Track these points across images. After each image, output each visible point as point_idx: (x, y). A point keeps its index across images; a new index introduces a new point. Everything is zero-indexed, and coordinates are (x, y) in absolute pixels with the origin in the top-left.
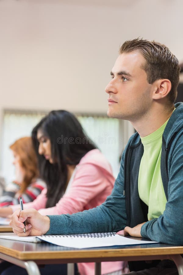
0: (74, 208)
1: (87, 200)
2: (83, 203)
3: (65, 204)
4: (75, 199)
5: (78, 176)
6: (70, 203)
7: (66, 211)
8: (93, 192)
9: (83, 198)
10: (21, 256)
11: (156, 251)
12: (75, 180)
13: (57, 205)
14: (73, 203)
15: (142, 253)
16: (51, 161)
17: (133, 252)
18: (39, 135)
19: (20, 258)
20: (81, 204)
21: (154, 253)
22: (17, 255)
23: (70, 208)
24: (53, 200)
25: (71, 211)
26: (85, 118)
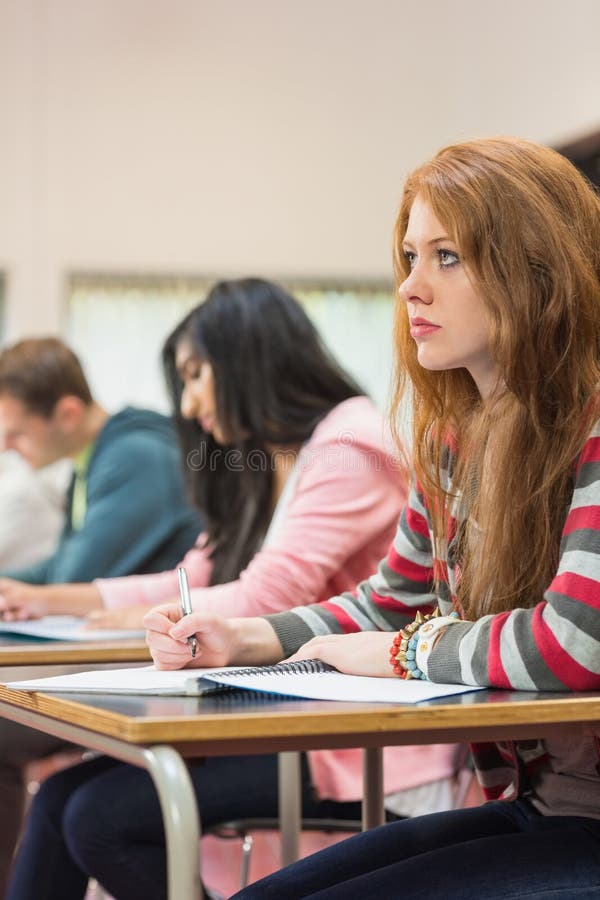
0: (296, 586)
1: (337, 557)
2: (324, 567)
3: (269, 574)
4: (299, 556)
5: (307, 482)
6: (286, 570)
7: (269, 596)
8: (356, 533)
9: (324, 553)
10: (133, 732)
11: (546, 711)
12: (298, 494)
13: (244, 575)
14: (295, 570)
15: (502, 716)
16: (219, 435)
17: (476, 714)
18: (183, 354)
19: (129, 737)
20: (319, 572)
21: (542, 716)
22: (121, 729)
23: (284, 586)
24: (233, 560)
25: (289, 594)
26: (334, 295)
